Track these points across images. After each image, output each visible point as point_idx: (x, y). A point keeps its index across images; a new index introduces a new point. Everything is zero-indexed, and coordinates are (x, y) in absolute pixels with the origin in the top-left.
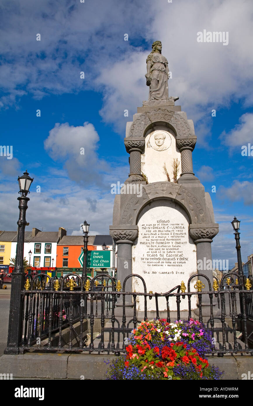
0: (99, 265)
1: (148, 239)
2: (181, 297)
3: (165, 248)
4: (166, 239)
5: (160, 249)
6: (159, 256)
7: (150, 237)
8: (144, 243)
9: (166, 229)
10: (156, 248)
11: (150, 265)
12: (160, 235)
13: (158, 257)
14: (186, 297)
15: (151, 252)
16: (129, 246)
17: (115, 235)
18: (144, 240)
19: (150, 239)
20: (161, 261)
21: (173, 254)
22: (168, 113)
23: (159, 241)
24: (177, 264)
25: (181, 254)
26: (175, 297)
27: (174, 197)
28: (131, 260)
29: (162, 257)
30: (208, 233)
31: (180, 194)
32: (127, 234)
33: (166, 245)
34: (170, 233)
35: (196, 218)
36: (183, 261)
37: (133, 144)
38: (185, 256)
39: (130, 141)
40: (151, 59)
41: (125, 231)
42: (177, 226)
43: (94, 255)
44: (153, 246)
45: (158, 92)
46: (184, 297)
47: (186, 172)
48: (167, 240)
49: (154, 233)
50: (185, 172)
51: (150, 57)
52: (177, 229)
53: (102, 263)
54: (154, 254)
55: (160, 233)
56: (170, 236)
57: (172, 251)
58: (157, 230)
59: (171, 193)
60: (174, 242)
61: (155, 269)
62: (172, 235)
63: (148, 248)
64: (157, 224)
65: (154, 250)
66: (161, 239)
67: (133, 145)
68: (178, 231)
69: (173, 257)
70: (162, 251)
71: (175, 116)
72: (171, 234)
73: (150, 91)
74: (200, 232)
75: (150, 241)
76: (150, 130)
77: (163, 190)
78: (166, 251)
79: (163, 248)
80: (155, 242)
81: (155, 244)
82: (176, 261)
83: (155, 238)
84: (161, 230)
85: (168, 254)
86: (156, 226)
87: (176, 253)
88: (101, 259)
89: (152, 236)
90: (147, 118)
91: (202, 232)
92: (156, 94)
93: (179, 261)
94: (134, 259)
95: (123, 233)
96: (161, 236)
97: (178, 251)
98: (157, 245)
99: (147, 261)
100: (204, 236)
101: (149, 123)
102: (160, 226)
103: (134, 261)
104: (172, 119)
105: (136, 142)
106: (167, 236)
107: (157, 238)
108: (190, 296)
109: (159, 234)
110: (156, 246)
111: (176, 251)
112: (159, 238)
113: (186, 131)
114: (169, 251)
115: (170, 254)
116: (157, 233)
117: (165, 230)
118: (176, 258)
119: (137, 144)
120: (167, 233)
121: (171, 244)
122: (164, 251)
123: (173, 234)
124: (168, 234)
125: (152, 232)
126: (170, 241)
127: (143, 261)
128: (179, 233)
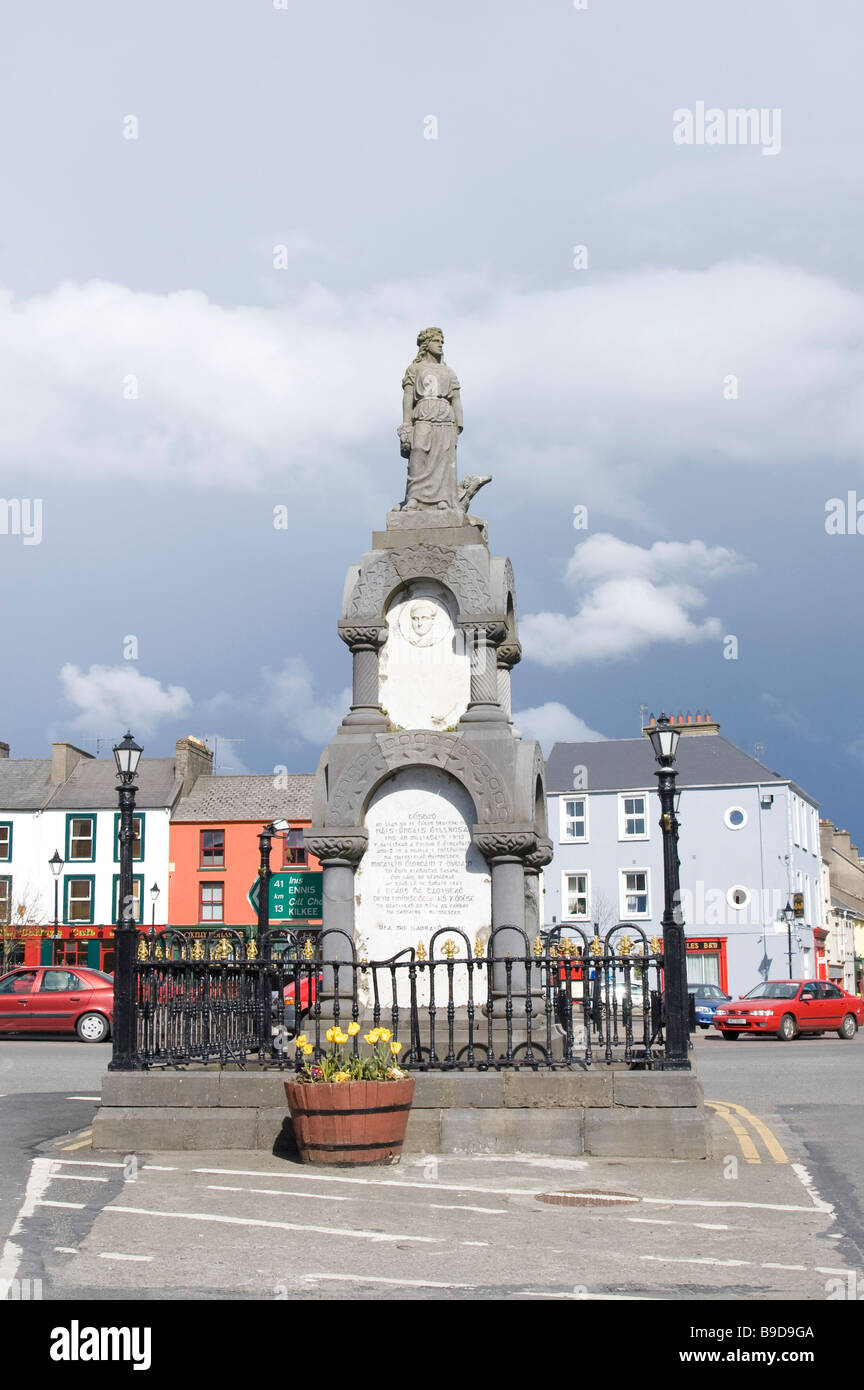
0: (303, 911)
1: (388, 855)
2: (417, 968)
3: (425, 874)
4: (427, 854)
5: (412, 877)
6: (411, 892)
7: (394, 850)
8: (379, 864)
9: (428, 833)
10: (406, 875)
11: (392, 912)
12: (415, 847)
13: (409, 895)
14: (427, 967)
15: (394, 884)
16: (346, 872)
17: (315, 848)
18: (381, 858)
19: (393, 855)
20: (415, 904)
21: (441, 887)
22: (440, 555)
23: (412, 860)
24: (449, 909)
25: (459, 887)
26: (407, 968)
27: (441, 764)
28: (352, 901)
29: (418, 895)
30: (510, 844)
31: (454, 758)
32: (340, 845)
33: (427, 868)
34: (435, 842)
35: (487, 810)
36: (462, 903)
37: (359, 634)
38: (466, 892)
39: (351, 629)
40: (413, 380)
41: (337, 840)
42: (453, 826)
43: (291, 885)
44: (400, 871)
45: (427, 483)
46: (422, 969)
47: (480, 702)
48: (430, 856)
49: (402, 842)
50: (476, 702)
51: (410, 375)
52: (452, 834)
53: (312, 906)
54: (402, 887)
55: (414, 841)
56: (436, 848)
57: (439, 880)
58: (409, 835)
59: (435, 756)
60: (444, 861)
61: (403, 920)
62: (441, 846)
63: (389, 875)
64: (408, 821)
65: (401, 880)
66: (417, 854)
67: (358, 637)
68: (454, 837)
69: (441, 895)
70: (418, 880)
71: (457, 563)
72: (438, 844)
73: (409, 481)
74: (495, 842)
75: (393, 860)
76: (401, 594)
77: (419, 750)
78: (426, 880)
79: (421, 874)
80: (404, 860)
81: (403, 867)
82: (448, 902)
83: (403, 854)
84: (417, 834)
85: (432, 887)
86: (407, 827)
87: (448, 887)
88: (310, 895)
89: (398, 848)
90: (392, 569)
91: (498, 842)
92: (422, 489)
93: (453, 902)
94: (358, 898)
95: (330, 844)
96: (417, 848)
97: (452, 880)
98: (408, 869)
99: (385, 903)
100: (504, 849)
101: (396, 582)
102: (416, 826)
103: (359, 903)
104: (450, 571)
105: (365, 630)
106: (430, 848)
107: (409, 853)
108: (432, 966)
109: (412, 845)
110: (405, 871)
111: (448, 881)
112: (413, 854)
113: (482, 601)
114: (433, 881)
115: (436, 887)
116: (409, 842)
117: (426, 835)
118: (448, 896)
119: (368, 634)
120: (430, 841)
121: (437, 866)
122: (422, 881)
123: (442, 843)
124: (433, 844)
125: (398, 840)
126: (437, 860)
127: (377, 902)
128: (457, 841)
